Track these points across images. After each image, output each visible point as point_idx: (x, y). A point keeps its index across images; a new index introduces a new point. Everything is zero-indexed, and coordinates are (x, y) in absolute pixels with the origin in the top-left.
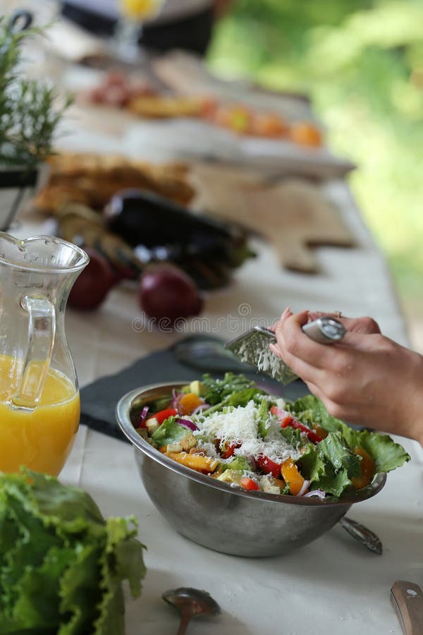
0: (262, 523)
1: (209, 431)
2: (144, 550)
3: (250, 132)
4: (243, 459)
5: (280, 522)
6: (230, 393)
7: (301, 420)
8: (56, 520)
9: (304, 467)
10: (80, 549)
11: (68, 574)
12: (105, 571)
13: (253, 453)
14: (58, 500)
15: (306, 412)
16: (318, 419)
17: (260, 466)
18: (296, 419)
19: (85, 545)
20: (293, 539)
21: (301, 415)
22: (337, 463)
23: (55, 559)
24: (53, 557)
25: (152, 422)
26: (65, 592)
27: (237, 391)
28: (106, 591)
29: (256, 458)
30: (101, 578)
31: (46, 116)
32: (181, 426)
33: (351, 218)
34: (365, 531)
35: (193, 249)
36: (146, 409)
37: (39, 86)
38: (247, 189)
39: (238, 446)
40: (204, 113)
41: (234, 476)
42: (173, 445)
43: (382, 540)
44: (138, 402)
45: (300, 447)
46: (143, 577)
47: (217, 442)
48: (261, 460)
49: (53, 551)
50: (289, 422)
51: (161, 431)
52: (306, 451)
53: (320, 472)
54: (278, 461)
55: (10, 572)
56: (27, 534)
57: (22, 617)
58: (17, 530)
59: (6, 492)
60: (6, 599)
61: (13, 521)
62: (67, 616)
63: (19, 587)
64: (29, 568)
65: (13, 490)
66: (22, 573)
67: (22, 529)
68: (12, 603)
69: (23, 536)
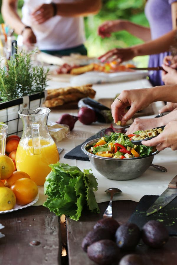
0: (129, 167)
2: (96, 180)
5: (134, 166)
8: (69, 171)
10: (77, 178)
11: (76, 185)
12: (85, 182)
14: (69, 168)
19: (78, 177)
20: (139, 171)
23: (72, 182)
26: (76, 190)
28: (87, 187)
30: (85, 184)
31: (42, 76)
34: (161, 167)
37: (38, 68)
41: (117, 157)
44: (88, 146)
46: (98, 185)
49: (71, 180)
53: (142, 150)
55: (61, 188)
56: (63, 178)
57: (67, 199)
58: (60, 177)
59: (55, 169)
60: (62, 196)
61: (58, 175)
62: (79, 196)
63: (64, 191)
64: (65, 186)
65: (57, 168)
66: (64, 187)
67: (62, 177)
68: (63, 196)
69: (62, 178)
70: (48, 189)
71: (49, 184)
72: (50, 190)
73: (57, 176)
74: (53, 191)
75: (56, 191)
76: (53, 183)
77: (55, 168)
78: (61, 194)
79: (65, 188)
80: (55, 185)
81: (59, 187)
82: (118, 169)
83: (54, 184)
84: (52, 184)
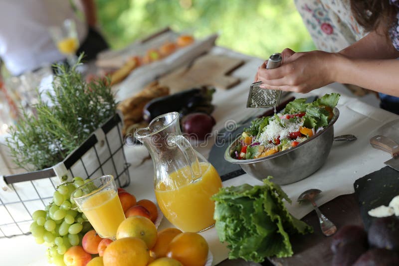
0: (309, 154)
1: (264, 141)
3: (162, 57)
4: (285, 139)
6: (259, 126)
7: (292, 114)
9: (308, 125)
10: (262, 196)
11: (265, 206)
13: (286, 135)
15: (291, 110)
16: (297, 110)
17: (292, 137)
18: (290, 115)
19: (263, 194)
21: (290, 112)
22: (317, 115)
23: (257, 205)
24: (256, 205)
25: (242, 154)
27: (261, 124)
28: (282, 203)
29: (289, 135)
30: (276, 200)
32: (254, 147)
33: (231, 55)
35: (190, 105)
36: (236, 153)
38: (182, 75)
39: (279, 137)
40: (138, 64)
41: (287, 146)
42: (257, 154)
43: (353, 134)
44: (231, 151)
45: (300, 121)
46: (288, 196)
47: (271, 142)
48: (291, 135)
49: (254, 203)
50: (288, 117)
51: (248, 154)
52: (303, 119)
53: (314, 122)
54: (297, 130)
55: (246, 222)
56: (241, 205)
57: (262, 232)
58: (237, 207)
59: (222, 200)
60: (251, 232)
61: (232, 205)
62: (276, 221)
63: (253, 224)
64: (251, 215)
65: (224, 197)
66: (250, 218)
67: (238, 205)
68: (255, 231)
69: (240, 207)
70: (226, 232)
71: (224, 224)
72: (230, 232)
73: (231, 207)
74: (237, 231)
75: (240, 229)
76: (231, 219)
77: (221, 198)
78: (250, 230)
79: (253, 218)
80: (235, 222)
81: (243, 220)
82: (294, 163)
83: (233, 220)
84: (229, 222)
